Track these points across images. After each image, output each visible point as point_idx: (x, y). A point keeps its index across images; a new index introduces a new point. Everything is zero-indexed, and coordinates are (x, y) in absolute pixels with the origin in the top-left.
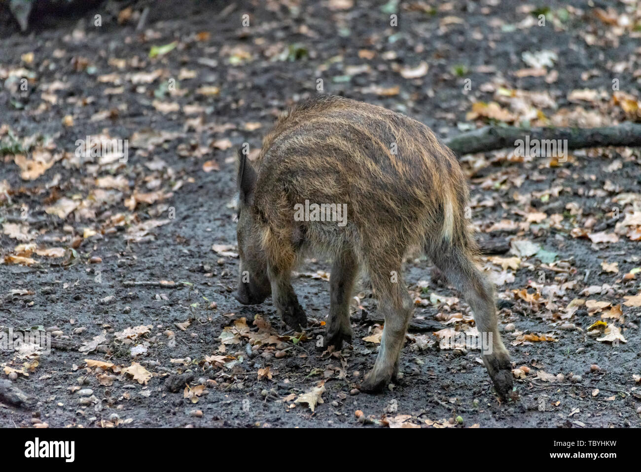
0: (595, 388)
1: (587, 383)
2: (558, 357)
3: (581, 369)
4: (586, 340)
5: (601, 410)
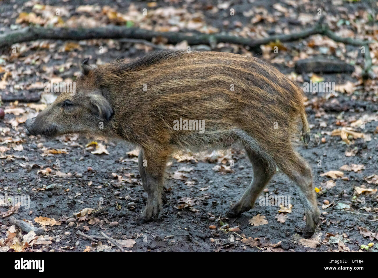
0: (89, 181)
1: (85, 178)
2: (69, 163)
3: (82, 170)
4: (85, 153)
5: (94, 194)
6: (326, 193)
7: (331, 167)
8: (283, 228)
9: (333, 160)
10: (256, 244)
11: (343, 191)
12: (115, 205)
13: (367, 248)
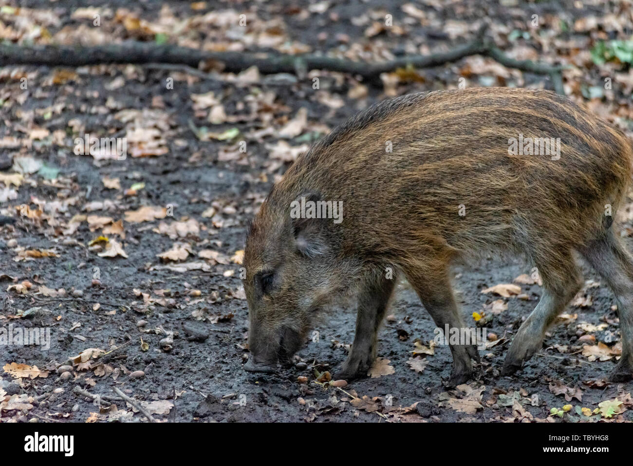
0: (95, 302)
1: (88, 297)
2: (60, 273)
3: (82, 284)
4: (87, 255)
5: (102, 324)
6: (491, 321)
7: (500, 277)
8: (420, 381)
9: (503, 267)
10: (375, 406)
11: (521, 318)
12: (138, 342)
13: (561, 413)
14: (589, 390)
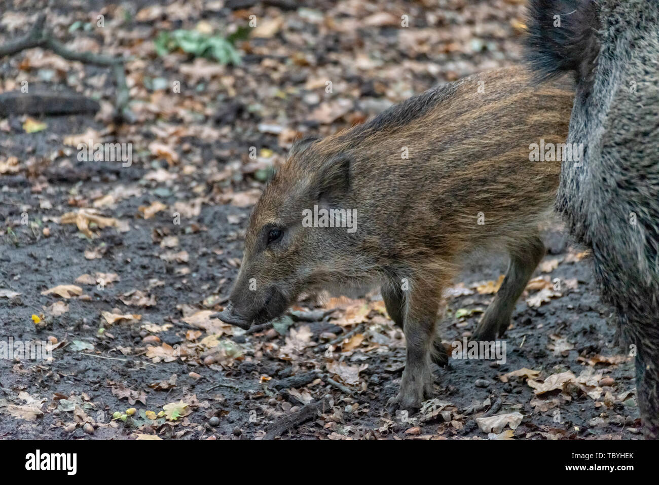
6: (51, 324)
7: (61, 278)
9: (63, 267)
11: (82, 320)
13: (124, 416)
14: (153, 392)
